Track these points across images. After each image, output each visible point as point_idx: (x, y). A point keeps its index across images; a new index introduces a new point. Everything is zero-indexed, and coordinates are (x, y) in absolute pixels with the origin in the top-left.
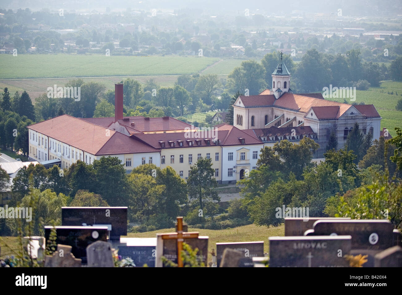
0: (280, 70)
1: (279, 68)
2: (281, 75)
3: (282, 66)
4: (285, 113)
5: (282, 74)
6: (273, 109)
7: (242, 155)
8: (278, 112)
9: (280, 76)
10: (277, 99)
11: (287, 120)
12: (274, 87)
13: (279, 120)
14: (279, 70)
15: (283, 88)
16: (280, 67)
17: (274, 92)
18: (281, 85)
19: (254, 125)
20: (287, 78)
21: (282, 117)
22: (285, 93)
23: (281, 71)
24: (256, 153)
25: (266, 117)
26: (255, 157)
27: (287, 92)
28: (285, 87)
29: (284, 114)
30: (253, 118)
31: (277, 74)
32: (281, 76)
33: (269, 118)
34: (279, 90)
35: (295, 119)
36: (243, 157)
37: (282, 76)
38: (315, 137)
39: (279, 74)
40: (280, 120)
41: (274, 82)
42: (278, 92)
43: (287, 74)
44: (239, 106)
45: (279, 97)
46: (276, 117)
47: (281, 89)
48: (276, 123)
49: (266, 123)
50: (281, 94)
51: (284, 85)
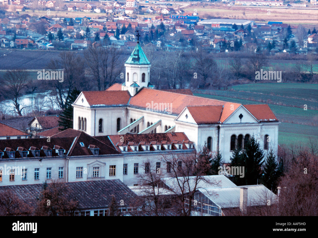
0: (137, 57)
1: (134, 55)
2: (137, 64)
3: (139, 52)
4: (145, 115)
5: (139, 63)
6: (127, 109)
7: (95, 170)
8: (135, 114)
9: (136, 66)
10: (133, 97)
11: (149, 124)
12: (128, 80)
13: (136, 125)
14: (134, 57)
15: (140, 81)
16: (136, 53)
17: (128, 87)
18: (138, 77)
19: (103, 131)
20: (146, 69)
21: (141, 120)
22: (143, 88)
23: (138, 59)
24: (113, 168)
25: (119, 120)
26: (112, 173)
27: (145, 87)
28: (143, 80)
29: (143, 117)
30: (101, 121)
31: (133, 62)
32: (138, 66)
33: (122, 122)
34: (135, 84)
35: (160, 123)
36: (96, 173)
37: (140, 66)
38: (192, 147)
39: (135, 63)
40: (138, 125)
41: (128, 74)
42: (134, 87)
43: (146, 63)
44: (81, 105)
45: (135, 94)
46: (132, 121)
47: (138, 83)
48: (133, 129)
49: (118, 129)
50: (138, 90)
51: (142, 77)
